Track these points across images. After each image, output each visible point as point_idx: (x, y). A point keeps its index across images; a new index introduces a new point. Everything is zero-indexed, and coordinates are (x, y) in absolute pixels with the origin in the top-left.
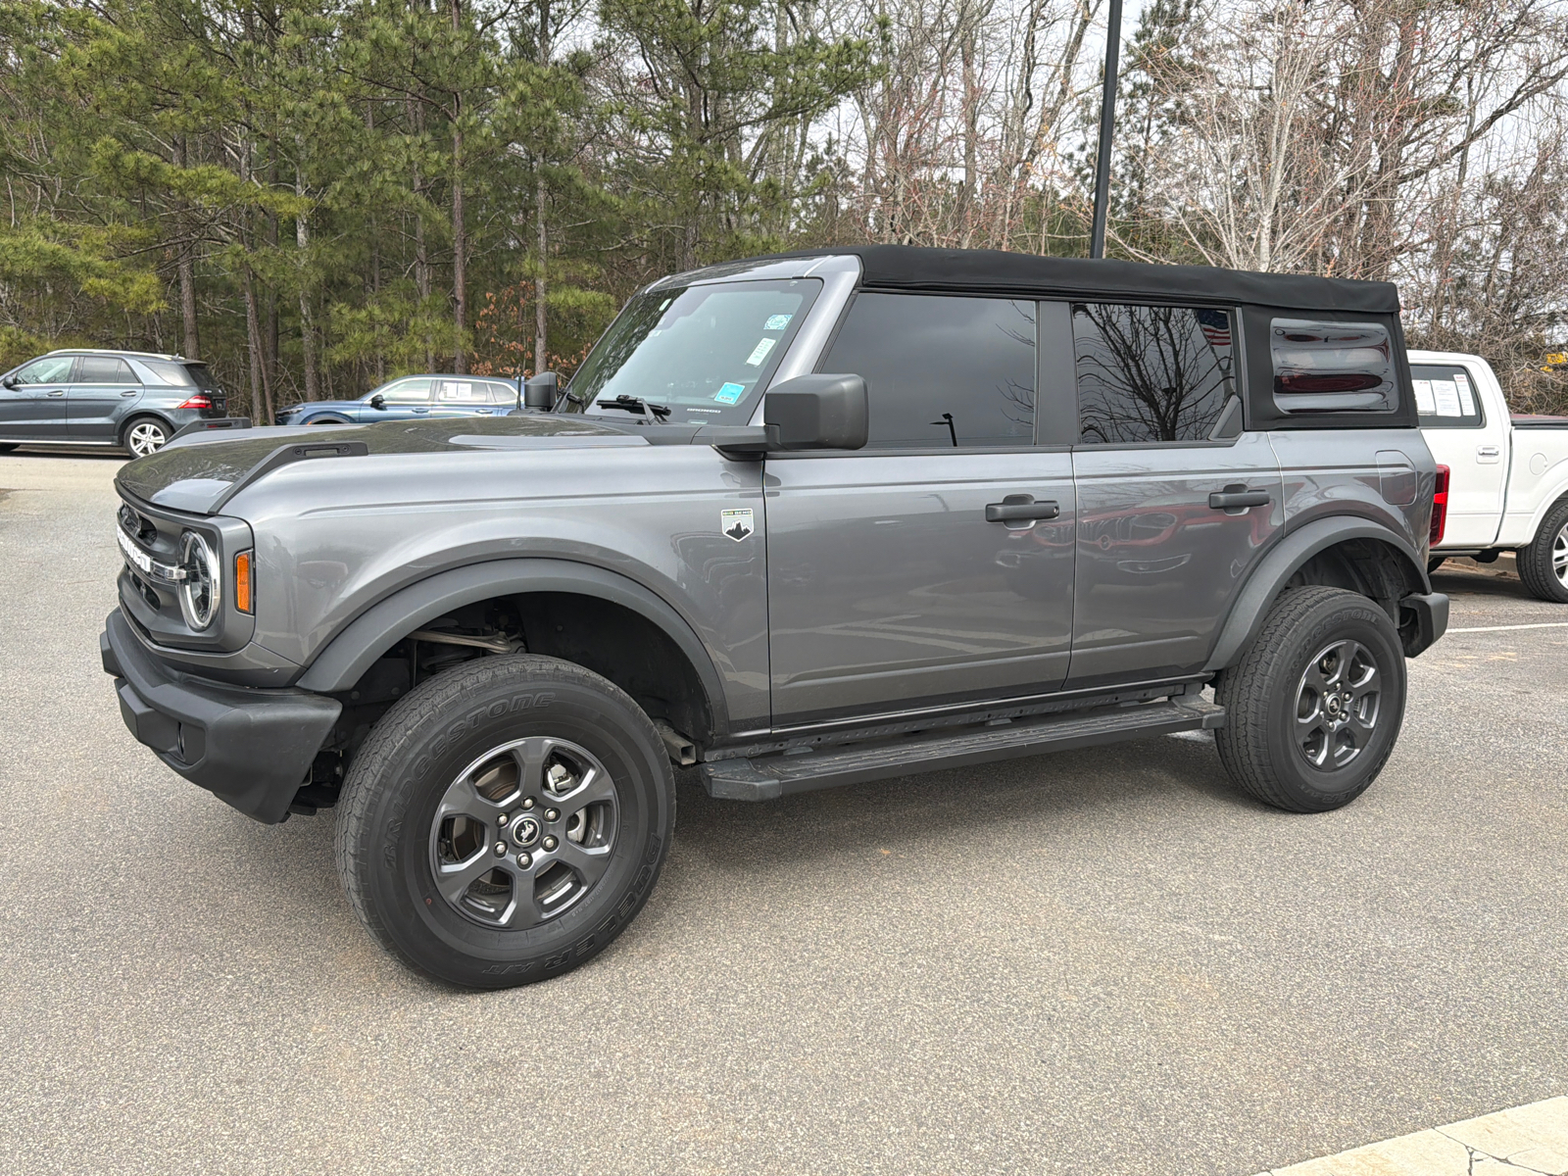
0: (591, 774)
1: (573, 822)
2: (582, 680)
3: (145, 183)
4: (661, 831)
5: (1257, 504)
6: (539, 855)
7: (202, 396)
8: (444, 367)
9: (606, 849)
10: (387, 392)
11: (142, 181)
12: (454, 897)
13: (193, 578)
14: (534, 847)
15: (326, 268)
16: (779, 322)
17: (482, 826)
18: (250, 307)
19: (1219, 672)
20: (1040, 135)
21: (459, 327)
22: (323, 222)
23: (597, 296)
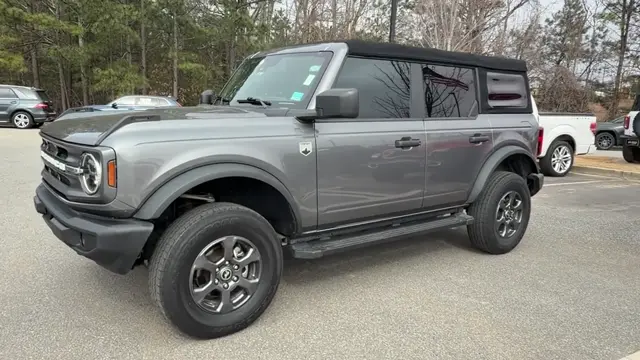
0: (251, 250)
1: (244, 270)
2: (247, 212)
3: (17, 20)
4: (278, 272)
5: (484, 141)
6: (231, 283)
7: (44, 103)
8: (138, 92)
9: (257, 280)
10: (118, 102)
11: (16, 19)
12: (199, 302)
13: (86, 172)
14: (229, 281)
15: (93, 55)
16: (316, 68)
17: (209, 273)
18: (61, 70)
19: (471, 204)
20: (360, 10)
21: (144, 77)
22: (89, 37)
23: (199, 66)
